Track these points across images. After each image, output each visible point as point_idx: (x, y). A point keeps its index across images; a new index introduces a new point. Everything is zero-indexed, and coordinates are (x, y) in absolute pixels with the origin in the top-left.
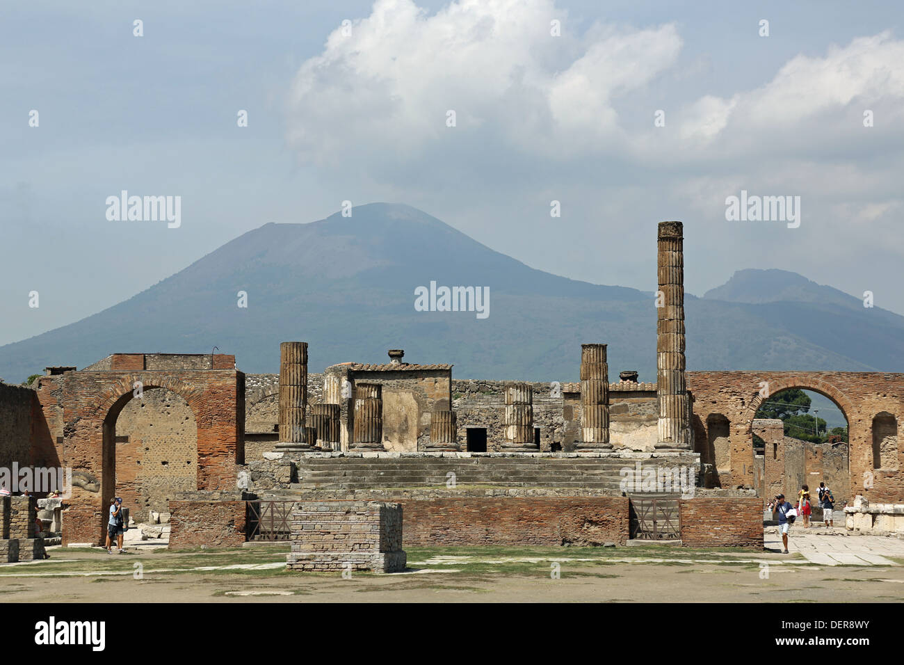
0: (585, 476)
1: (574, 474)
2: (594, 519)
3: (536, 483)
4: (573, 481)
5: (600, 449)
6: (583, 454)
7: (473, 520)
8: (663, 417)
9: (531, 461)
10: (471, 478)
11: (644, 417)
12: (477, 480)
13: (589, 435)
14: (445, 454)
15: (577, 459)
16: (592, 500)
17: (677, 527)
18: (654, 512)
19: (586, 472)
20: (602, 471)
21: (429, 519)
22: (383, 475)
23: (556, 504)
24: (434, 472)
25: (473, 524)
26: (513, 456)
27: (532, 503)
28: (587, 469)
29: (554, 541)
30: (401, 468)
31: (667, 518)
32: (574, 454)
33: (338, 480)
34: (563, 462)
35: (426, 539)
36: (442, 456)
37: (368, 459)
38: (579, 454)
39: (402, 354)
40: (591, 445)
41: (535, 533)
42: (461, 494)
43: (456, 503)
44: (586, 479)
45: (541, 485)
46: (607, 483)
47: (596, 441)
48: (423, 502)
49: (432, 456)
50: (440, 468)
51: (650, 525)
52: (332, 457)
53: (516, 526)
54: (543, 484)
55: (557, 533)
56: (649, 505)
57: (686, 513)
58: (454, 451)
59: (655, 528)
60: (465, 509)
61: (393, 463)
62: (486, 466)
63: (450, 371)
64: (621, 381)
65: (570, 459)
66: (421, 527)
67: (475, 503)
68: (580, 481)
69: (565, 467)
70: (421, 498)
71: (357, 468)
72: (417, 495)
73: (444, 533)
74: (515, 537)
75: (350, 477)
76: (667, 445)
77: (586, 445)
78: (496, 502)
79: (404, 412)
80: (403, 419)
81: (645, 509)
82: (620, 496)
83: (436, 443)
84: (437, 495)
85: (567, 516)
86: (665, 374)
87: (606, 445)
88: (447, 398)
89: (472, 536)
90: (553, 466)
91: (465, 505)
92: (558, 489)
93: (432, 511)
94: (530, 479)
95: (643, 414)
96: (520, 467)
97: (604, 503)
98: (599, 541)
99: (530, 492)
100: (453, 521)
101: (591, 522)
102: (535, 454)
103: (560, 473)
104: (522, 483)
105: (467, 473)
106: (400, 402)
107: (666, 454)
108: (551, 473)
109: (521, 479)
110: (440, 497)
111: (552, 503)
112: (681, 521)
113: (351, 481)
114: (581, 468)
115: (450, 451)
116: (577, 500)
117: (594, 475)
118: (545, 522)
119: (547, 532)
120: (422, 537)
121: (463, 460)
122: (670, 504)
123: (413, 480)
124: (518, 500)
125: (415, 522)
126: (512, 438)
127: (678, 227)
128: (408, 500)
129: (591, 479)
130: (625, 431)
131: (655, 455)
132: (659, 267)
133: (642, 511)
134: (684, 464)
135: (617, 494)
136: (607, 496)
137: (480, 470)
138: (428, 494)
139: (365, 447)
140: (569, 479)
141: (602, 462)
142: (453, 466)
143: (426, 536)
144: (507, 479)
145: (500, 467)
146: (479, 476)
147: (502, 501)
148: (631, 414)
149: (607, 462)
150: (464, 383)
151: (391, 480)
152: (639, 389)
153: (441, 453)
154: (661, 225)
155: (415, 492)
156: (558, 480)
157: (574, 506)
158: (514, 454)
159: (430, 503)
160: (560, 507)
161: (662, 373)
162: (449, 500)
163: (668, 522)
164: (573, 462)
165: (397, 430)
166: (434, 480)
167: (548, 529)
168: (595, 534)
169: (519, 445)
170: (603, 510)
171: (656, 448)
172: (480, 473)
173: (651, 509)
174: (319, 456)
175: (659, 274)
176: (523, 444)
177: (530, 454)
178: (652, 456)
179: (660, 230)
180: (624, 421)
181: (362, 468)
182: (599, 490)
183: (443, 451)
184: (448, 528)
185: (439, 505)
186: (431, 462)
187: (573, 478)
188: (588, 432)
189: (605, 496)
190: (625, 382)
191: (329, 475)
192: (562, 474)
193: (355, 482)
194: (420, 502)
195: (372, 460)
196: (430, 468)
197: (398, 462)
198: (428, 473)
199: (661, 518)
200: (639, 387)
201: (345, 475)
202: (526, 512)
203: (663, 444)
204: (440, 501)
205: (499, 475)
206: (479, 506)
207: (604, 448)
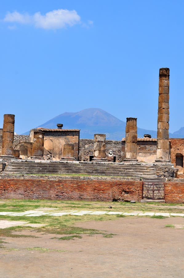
0: (125, 172)
1: (121, 171)
2: (127, 190)
3: (104, 174)
4: (120, 174)
5: (133, 162)
6: (125, 163)
7: (74, 189)
8: (159, 149)
9: (103, 165)
10: (77, 172)
11: (152, 151)
12: (80, 172)
13: (128, 155)
14: (68, 162)
15: (123, 165)
16: (126, 182)
17: (163, 195)
18: (153, 187)
19: (126, 170)
20: (133, 170)
21: (55, 188)
22: (42, 169)
23: (111, 183)
24: (63, 169)
25: (74, 191)
26: (96, 163)
27: (100, 183)
28: (127, 169)
29: (109, 199)
30: (49, 167)
31: (159, 190)
32: (122, 163)
33: (22, 171)
34: (117, 166)
35: (54, 197)
36: (67, 163)
37: (36, 163)
38: (124, 163)
39: (62, 126)
40: (129, 159)
41: (101, 196)
42: (70, 178)
43: (67, 182)
44: (125, 174)
45: (106, 175)
46: (134, 175)
47: (131, 158)
48: (53, 181)
49: (63, 162)
50: (65, 167)
51: (151, 193)
52: (22, 161)
53: (93, 192)
54: (108, 175)
55: (111, 196)
56: (151, 185)
57: (167, 188)
58: (72, 161)
59: (153, 195)
60: (71, 185)
61: (47, 164)
62: (85, 167)
63: (79, 132)
64: (144, 137)
65: (120, 165)
66: (52, 192)
67: (76, 182)
68: (123, 174)
69: (118, 168)
70: (52, 179)
71: (31, 166)
72: (51, 178)
73: (62, 194)
74: (93, 197)
75: (27, 170)
76: (160, 160)
77: (127, 159)
78: (85, 182)
79: (61, 147)
80: (60, 150)
81: (149, 186)
82: (139, 181)
83: (65, 157)
84: (59, 178)
85: (115, 188)
86: (160, 131)
87: (135, 160)
88: (77, 142)
89: (74, 196)
90: (113, 168)
91: (71, 183)
92: (112, 177)
93: (57, 185)
94: (102, 173)
95: (152, 150)
96: (99, 168)
97: (132, 184)
98: (129, 200)
99: (100, 178)
100: (65, 190)
101: (125, 192)
102: (105, 163)
103: (115, 170)
104: (99, 174)
105: (77, 170)
106: (60, 143)
107: (160, 164)
108: (111, 170)
109: (98, 173)
110: (61, 179)
111: (109, 183)
112: (165, 192)
113: (27, 171)
114: (124, 169)
115: (70, 161)
116: (120, 182)
117: (129, 172)
118: (105, 191)
119: (106, 196)
120: (52, 196)
121: (75, 164)
122: (160, 184)
123: (53, 172)
124: (94, 181)
125: (50, 189)
126: (96, 156)
127: (167, 70)
128: (46, 180)
129: (128, 173)
130: (145, 156)
131: (155, 164)
132: (159, 87)
133: (148, 187)
134: (167, 168)
135: (137, 180)
136: (133, 181)
137: (82, 169)
138: (55, 177)
139: (36, 158)
140: (118, 173)
141: (133, 166)
142: (71, 166)
143: (54, 196)
144: (92, 173)
145: (90, 168)
146: (81, 171)
147: (87, 182)
148: (147, 150)
149: (135, 167)
150: (90, 140)
151: (44, 172)
152: (151, 140)
153: (67, 161)
154: (160, 69)
155: (50, 177)
156: (114, 173)
157: (119, 184)
158: (97, 162)
159: (56, 182)
160: (112, 185)
161: (159, 131)
162: (64, 180)
163: (159, 192)
164: (121, 166)
165: (58, 154)
166: (62, 172)
167: (107, 194)
168: (127, 197)
169: (99, 159)
170: (131, 187)
171: (156, 161)
172: (81, 170)
173: (152, 186)
174: (17, 161)
175: (159, 90)
176: (101, 159)
177: (103, 163)
178: (154, 165)
179: (160, 71)
180: (145, 153)
181: (33, 166)
182: (130, 178)
183: (68, 160)
184: (63, 193)
185: (60, 182)
186: (62, 165)
187: (120, 173)
188: (128, 154)
189: (132, 180)
190: (146, 138)
191: (19, 169)
192: (115, 171)
193: (29, 172)
194: (52, 181)
195: (38, 163)
196: (61, 167)
197: (49, 164)
198: (60, 169)
199: (156, 190)
200: (151, 139)
201: (26, 169)
202: (98, 187)
203: (158, 160)
204: (60, 180)
205: (89, 171)
206: (77, 183)
207: (134, 161)
